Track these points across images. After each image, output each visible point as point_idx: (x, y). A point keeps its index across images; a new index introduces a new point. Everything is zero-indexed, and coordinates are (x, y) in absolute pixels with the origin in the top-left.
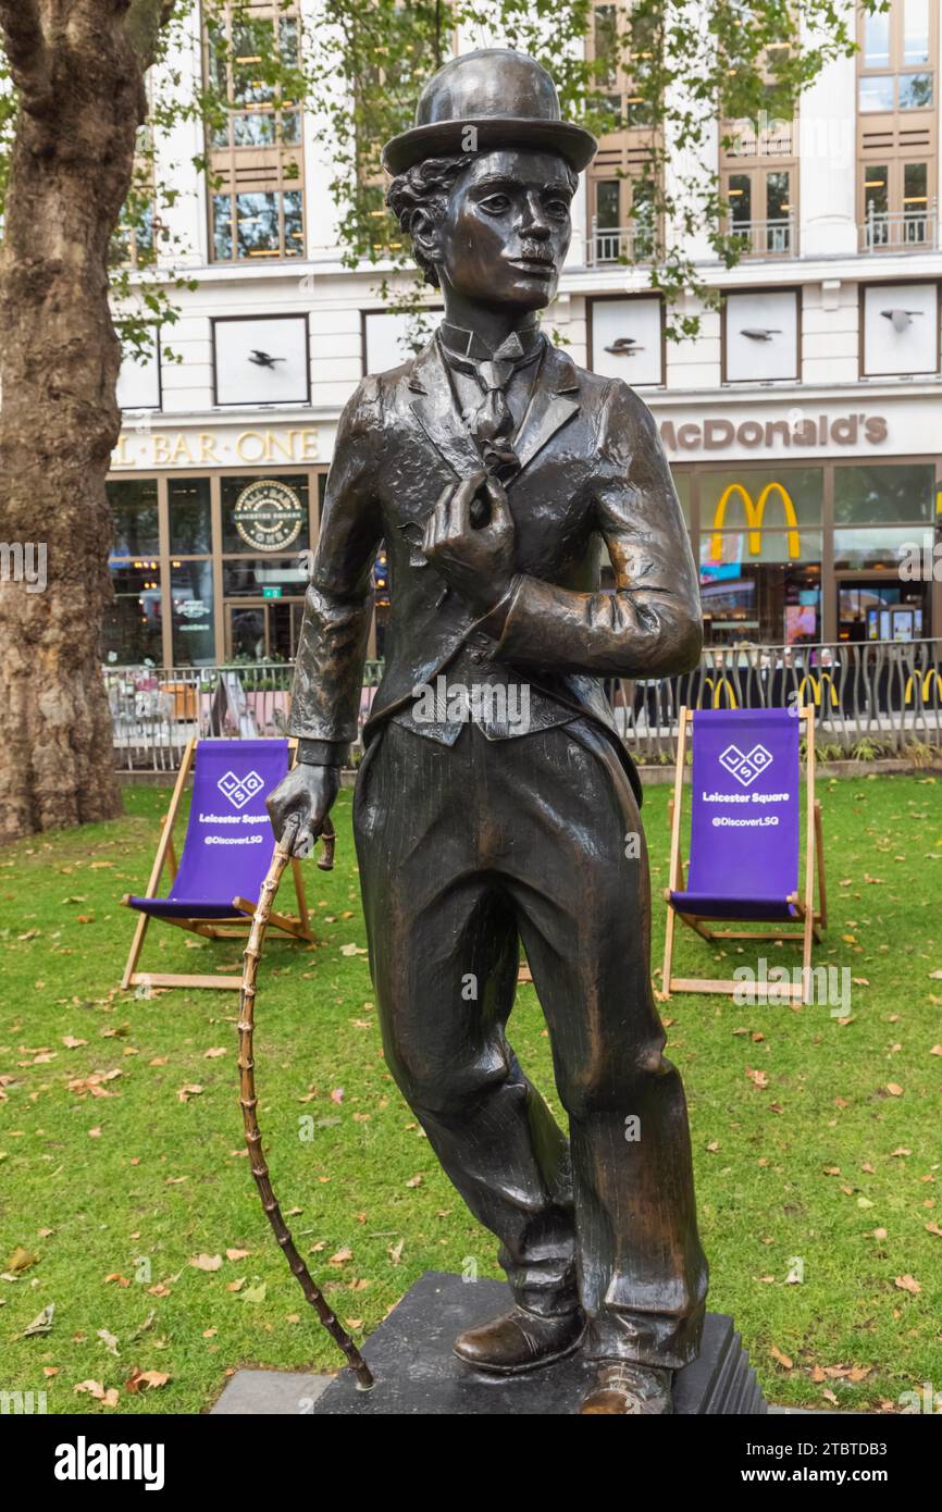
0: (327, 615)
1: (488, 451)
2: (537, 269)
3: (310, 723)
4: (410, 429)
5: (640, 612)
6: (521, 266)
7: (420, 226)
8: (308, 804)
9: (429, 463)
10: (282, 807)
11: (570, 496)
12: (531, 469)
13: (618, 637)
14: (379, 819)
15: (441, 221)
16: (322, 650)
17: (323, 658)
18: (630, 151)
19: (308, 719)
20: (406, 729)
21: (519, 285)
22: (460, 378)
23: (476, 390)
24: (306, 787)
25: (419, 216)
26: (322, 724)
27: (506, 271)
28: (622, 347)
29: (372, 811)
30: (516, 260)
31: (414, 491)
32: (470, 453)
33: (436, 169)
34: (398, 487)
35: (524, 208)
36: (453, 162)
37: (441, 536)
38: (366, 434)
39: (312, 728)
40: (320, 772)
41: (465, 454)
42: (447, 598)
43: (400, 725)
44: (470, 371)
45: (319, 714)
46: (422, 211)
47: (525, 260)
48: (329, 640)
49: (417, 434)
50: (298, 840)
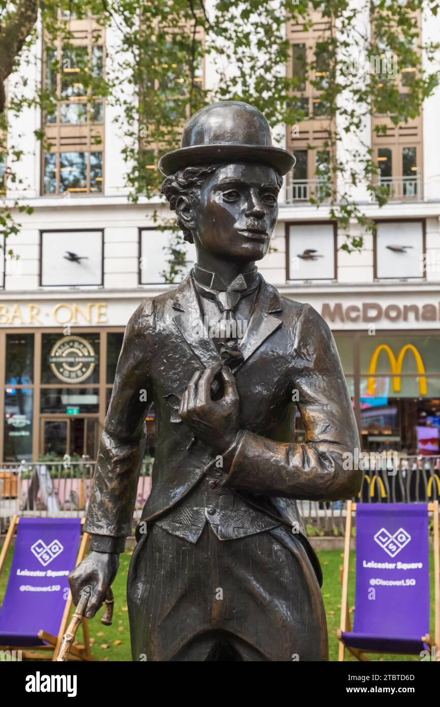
0: (114, 451)
1: (223, 350)
2: (256, 236)
3: (100, 523)
4: (172, 334)
5: (321, 457)
6: (246, 234)
7: (182, 207)
8: (97, 580)
9: (185, 356)
10: (79, 581)
11: (276, 379)
12: (251, 361)
13: (306, 473)
14: (144, 592)
15: (195, 205)
16: (110, 475)
17: (111, 480)
18: (315, 132)
19: (100, 521)
20: (165, 530)
21: (246, 246)
22: (206, 301)
23: (216, 310)
24: (96, 568)
25: (182, 201)
26: (108, 525)
27: (236, 236)
28: (308, 255)
29: (140, 585)
30: (243, 230)
31: (174, 374)
32: (211, 350)
33: (193, 173)
34: (163, 371)
35: (248, 199)
36: (204, 169)
37: (192, 405)
38: (144, 336)
39: (102, 527)
40: (105, 558)
41: (208, 351)
42: (194, 444)
43: (161, 527)
44: (212, 298)
45: (106, 517)
46: (184, 198)
47: (248, 230)
48: (115, 468)
49: (177, 337)
50: (89, 605)
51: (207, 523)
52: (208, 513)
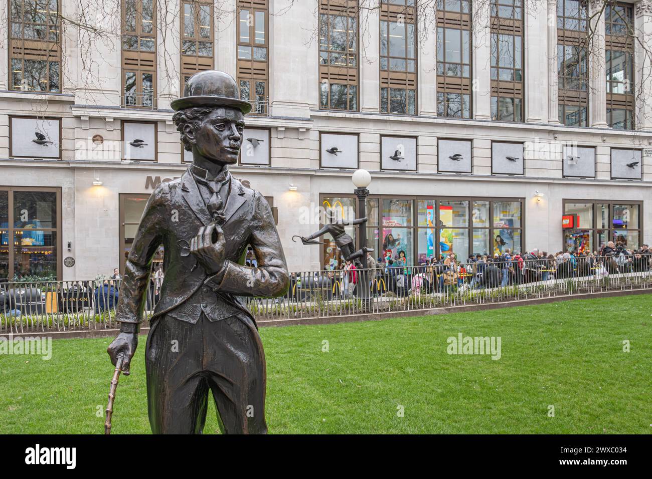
0: (136, 273)
1: (216, 215)
2: (235, 151)
3: (128, 316)
4: (183, 205)
5: (271, 274)
6: (229, 149)
7: (187, 130)
8: (128, 349)
9: (191, 218)
10: (116, 350)
11: (243, 232)
12: (233, 220)
13: (263, 283)
14: (156, 354)
15: (197, 129)
16: (134, 287)
17: (134, 290)
19: (128, 314)
20: (174, 318)
21: (229, 156)
22: (202, 187)
23: (207, 191)
24: (127, 342)
25: (188, 126)
26: (133, 317)
27: (223, 150)
28: (137, 143)
29: (153, 350)
30: (228, 147)
31: (184, 228)
32: (206, 215)
33: (198, 112)
34: (177, 226)
35: (230, 128)
36: (204, 110)
37: (201, 246)
38: (165, 206)
39: (129, 318)
40: (131, 336)
41: (205, 215)
42: (195, 268)
43: (172, 317)
44: (206, 185)
45: (132, 312)
46: (189, 125)
47: (231, 147)
48: (137, 283)
49: (185, 207)
50: (124, 364)
51: (202, 312)
52: (203, 307)
